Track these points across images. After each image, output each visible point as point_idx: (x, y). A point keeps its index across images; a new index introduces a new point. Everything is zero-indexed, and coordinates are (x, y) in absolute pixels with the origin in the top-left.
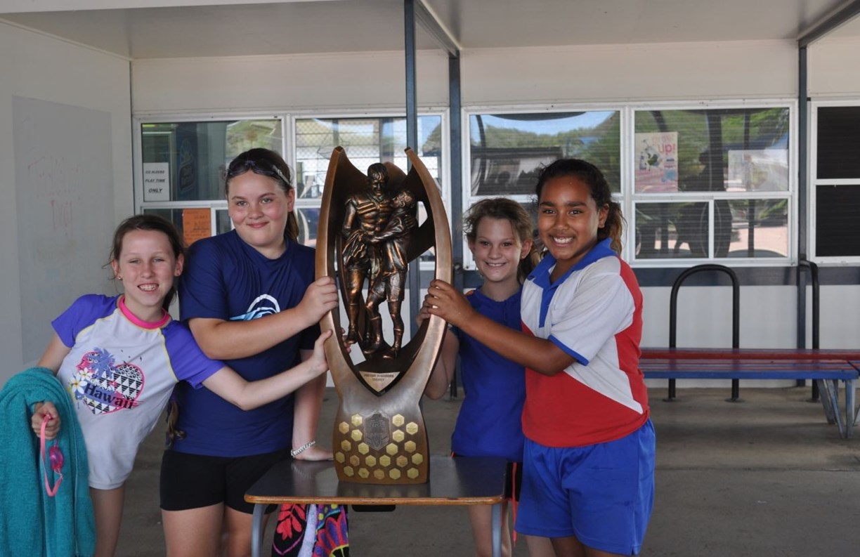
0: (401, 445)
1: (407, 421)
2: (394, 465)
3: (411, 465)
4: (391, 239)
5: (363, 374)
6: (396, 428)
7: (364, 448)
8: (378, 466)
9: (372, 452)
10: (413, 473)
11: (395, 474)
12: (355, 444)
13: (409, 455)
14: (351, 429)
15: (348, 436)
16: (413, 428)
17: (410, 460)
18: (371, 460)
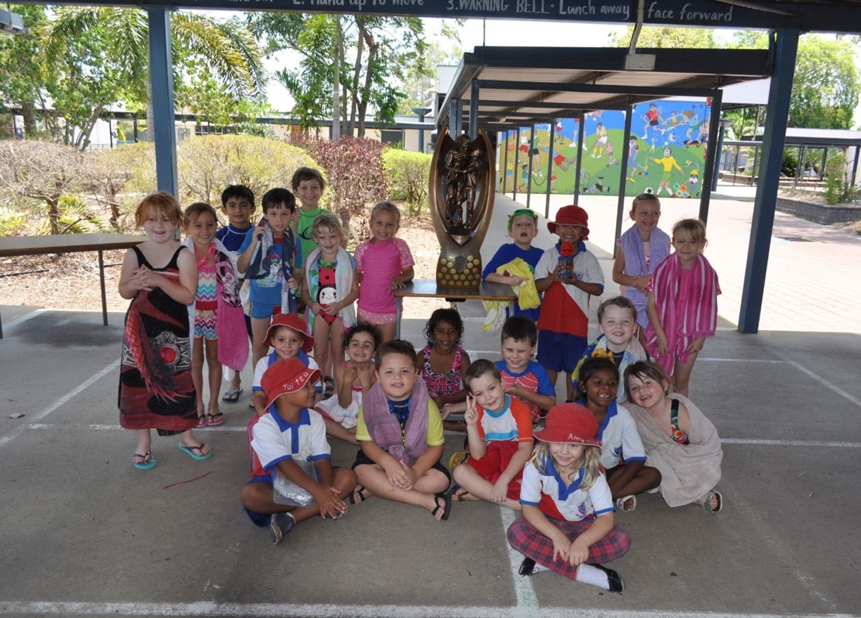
0: (471, 270)
1: (474, 259)
2: (467, 279)
3: (474, 279)
4: (470, 172)
5: (453, 236)
6: (469, 262)
7: (453, 271)
8: (459, 280)
9: (457, 273)
10: (474, 283)
11: (466, 283)
12: (449, 269)
13: (474, 275)
14: (448, 261)
15: (445, 265)
16: (476, 262)
17: (474, 277)
18: (456, 277)
